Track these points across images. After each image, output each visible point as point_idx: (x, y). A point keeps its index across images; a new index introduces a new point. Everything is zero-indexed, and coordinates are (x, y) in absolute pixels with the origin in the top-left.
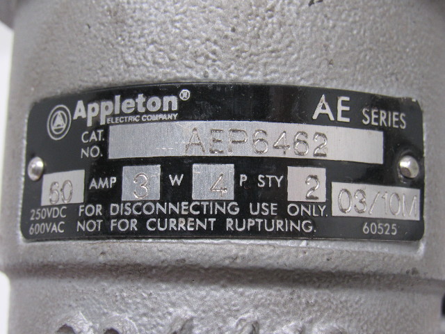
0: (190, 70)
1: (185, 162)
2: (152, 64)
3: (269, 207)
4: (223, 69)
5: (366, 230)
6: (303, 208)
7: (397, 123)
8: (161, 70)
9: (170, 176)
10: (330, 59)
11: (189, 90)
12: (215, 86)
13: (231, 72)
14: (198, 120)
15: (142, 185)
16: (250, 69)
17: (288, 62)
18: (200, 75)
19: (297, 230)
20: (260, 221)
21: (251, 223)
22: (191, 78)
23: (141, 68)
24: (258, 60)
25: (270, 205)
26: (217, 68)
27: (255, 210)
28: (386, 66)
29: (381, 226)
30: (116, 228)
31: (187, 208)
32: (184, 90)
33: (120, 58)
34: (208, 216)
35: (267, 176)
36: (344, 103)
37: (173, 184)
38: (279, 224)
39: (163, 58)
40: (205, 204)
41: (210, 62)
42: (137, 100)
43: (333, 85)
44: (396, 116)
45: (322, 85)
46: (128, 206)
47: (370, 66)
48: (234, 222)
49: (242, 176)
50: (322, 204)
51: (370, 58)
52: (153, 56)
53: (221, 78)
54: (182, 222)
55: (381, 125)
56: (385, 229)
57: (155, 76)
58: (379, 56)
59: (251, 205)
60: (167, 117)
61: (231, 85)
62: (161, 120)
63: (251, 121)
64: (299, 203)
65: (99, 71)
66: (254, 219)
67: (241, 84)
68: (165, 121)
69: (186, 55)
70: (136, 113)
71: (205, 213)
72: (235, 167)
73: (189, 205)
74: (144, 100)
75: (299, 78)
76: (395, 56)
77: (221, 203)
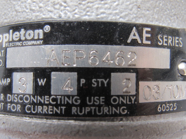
0: (50, 14)
1: (47, 71)
2: (29, 11)
3: (99, 99)
4: (70, 12)
5: (160, 109)
6: (121, 99)
7: (178, 44)
8: (34, 14)
9: (38, 79)
10: (138, 5)
11: (49, 25)
12: (65, 23)
13: (76, 14)
14: (55, 44)
15: (23, 84)
16: (88, 12)
17: (112, 7)
18: (57, 16)
19: (117, 113)
20: (93, 108)
21: (88, 109)
22: (51, 18)
23: (24, 13)
24: (93, 6)
25: (100, 98)
26: (67, 12)
27: (90, 101)
28: (171, 10)
29: (168, 106)
30: (10, 108)
31: (48, 99)
32: (47, 26)
33: (13, 8)
34: (61, 105)
35: (98, 80)
36: (147, 32)
37: (40, 84)
38: (106, 110)
39: (35, 6)
40: (59, 97)
41: (62, 8)
42: (21, 33)
43: (140, 21)
44: (177, 40)
45: (134, 21)
46: (16, 96)
47: (162, 10)
48: (77, 109)
49: (82, 80)
50: (133, 96)
51: (162, 5)
52: (30, 6)
53: (69, 17)
54: (45, 108)
55: (169, 45)
56: (170, 107)
57: (30, 18)
58: (168, 4)
59: (88, 98)
60: (37, 42)
61: (75, 22)
62: (33, 45)
63: (88, 44)
64: (118, 96)
65: (3, 16)
66: (90, 107)
67: (82, 21)
68: (35, 45)
69: (48, 4)
70: (20, 40)
71: (59, 103)
72: (78, 74)
73: (49, 98)
74: (24, 32)
75: (118, 17)
76: (176, 5)
77: (68, 97)
